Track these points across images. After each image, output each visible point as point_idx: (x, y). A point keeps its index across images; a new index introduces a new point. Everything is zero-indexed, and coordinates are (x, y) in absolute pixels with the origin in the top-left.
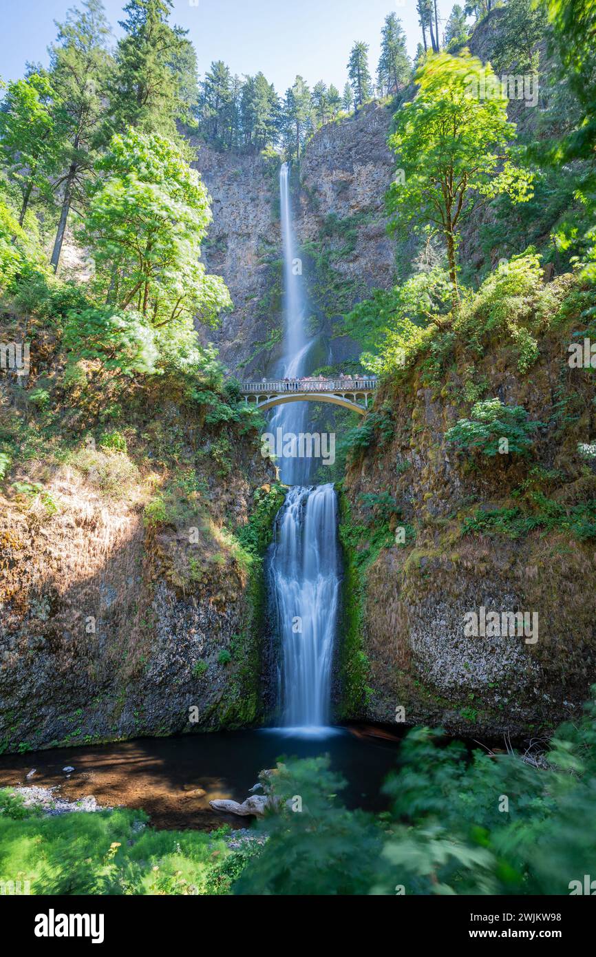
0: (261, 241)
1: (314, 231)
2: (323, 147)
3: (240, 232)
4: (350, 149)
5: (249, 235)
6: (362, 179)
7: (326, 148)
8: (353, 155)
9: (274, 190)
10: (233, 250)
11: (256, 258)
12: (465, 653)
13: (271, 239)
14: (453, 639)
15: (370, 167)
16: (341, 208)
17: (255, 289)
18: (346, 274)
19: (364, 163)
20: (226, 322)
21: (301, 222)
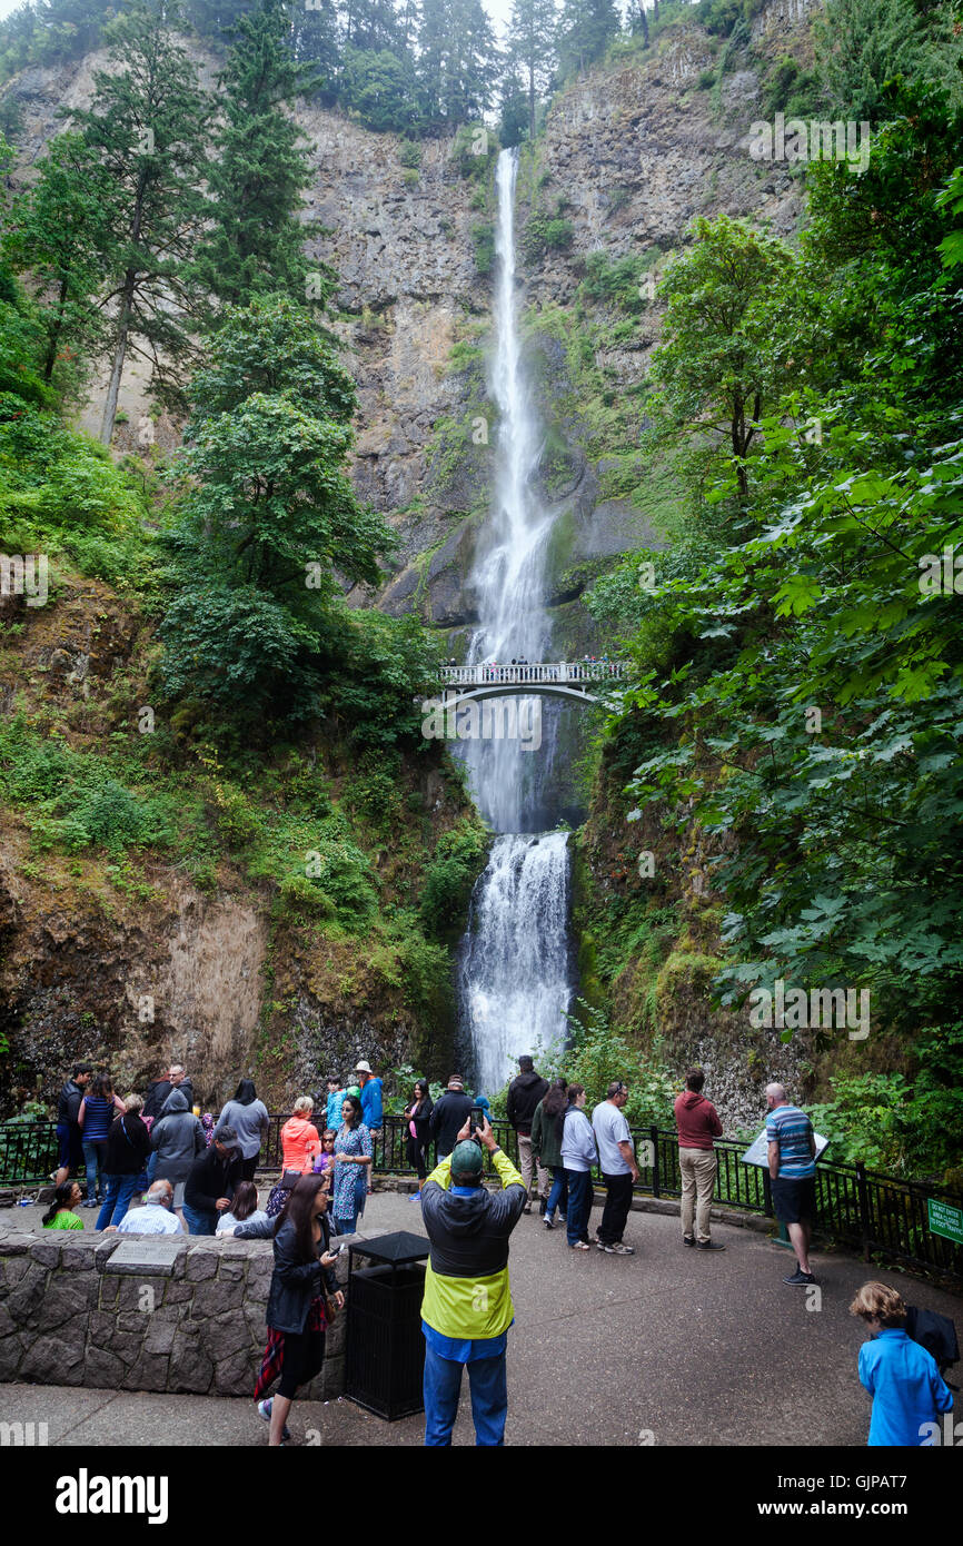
0: (459, 308)
1: (564, 286)
2: (580, 119)
3: (419, 291)
4: (635, 122)
5: (435, 297)
6: (659, 182)
7: (587, 119)
8: (640, 134)
9: (484, 207)
10: (405, 329)
11: (450, 343)
12: (736, 1112)
13: (479, 303)
14: (721, 1091)
15: (674, 157)
16: (616, 240)
17: (449, 405)
18: (626, 376)
19: (663, 151)
20: (393, 472)
21: (536, 268)
